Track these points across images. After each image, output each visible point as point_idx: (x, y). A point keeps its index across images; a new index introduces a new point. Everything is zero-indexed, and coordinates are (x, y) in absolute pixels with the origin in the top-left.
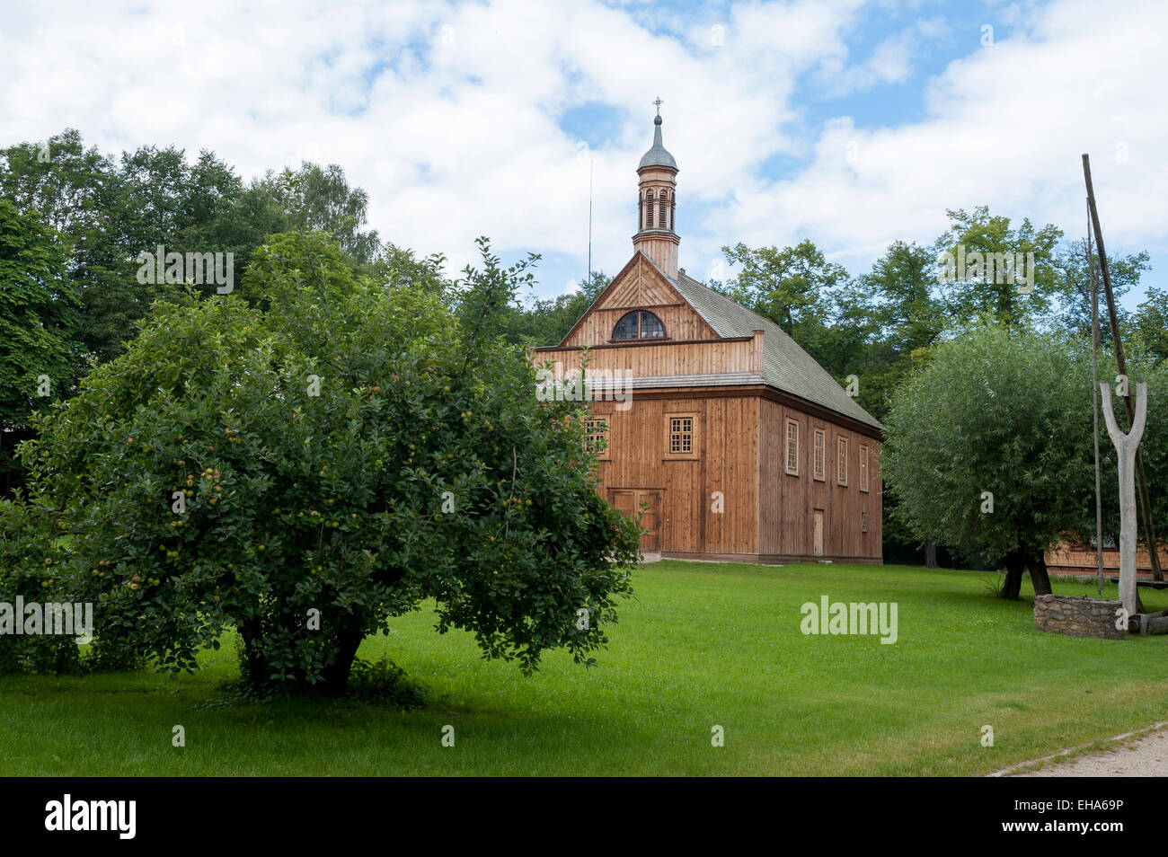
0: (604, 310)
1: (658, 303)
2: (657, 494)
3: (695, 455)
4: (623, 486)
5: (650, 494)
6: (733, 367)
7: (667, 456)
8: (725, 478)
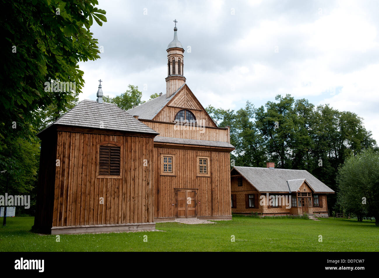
0: (171, 107)
1: (193, 108)
2: (195, 192)
3: (209, 175)
4: (181, 188)
5: (192, 191)
6: (221, 140)
7: (198, 175)
8: (219, 185)
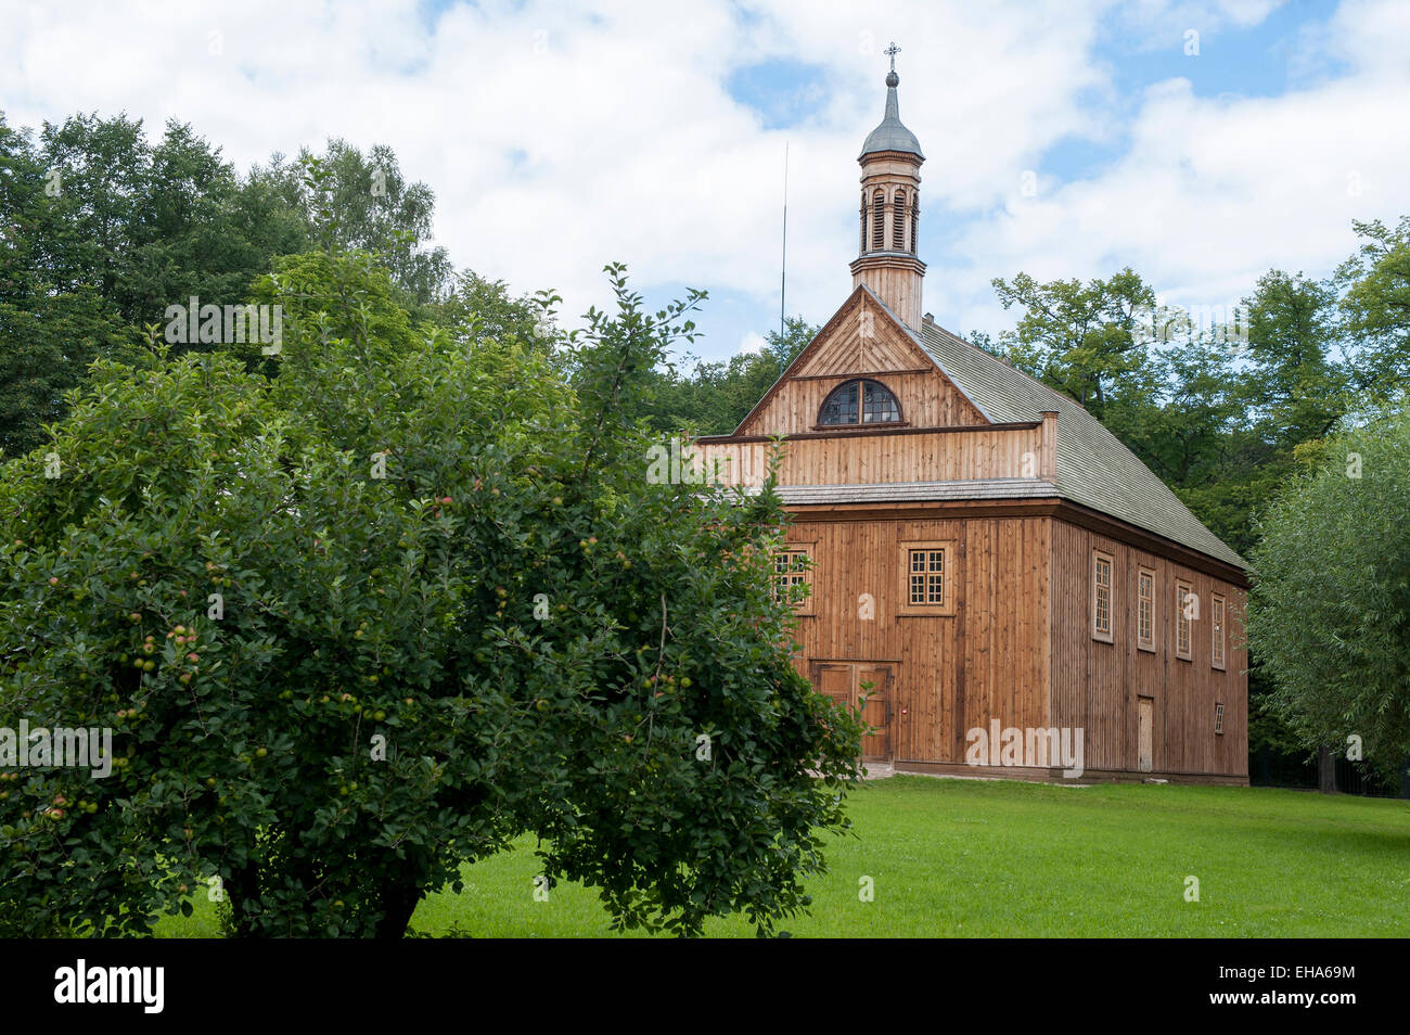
0: (804, 379)
1: (890, 368)
2: (888, 670)
3: (948, 608)
4: (834, 657)
5: (877, 670)
6: (1009, 469)
7: (904, 610)
8: (996, 646)
